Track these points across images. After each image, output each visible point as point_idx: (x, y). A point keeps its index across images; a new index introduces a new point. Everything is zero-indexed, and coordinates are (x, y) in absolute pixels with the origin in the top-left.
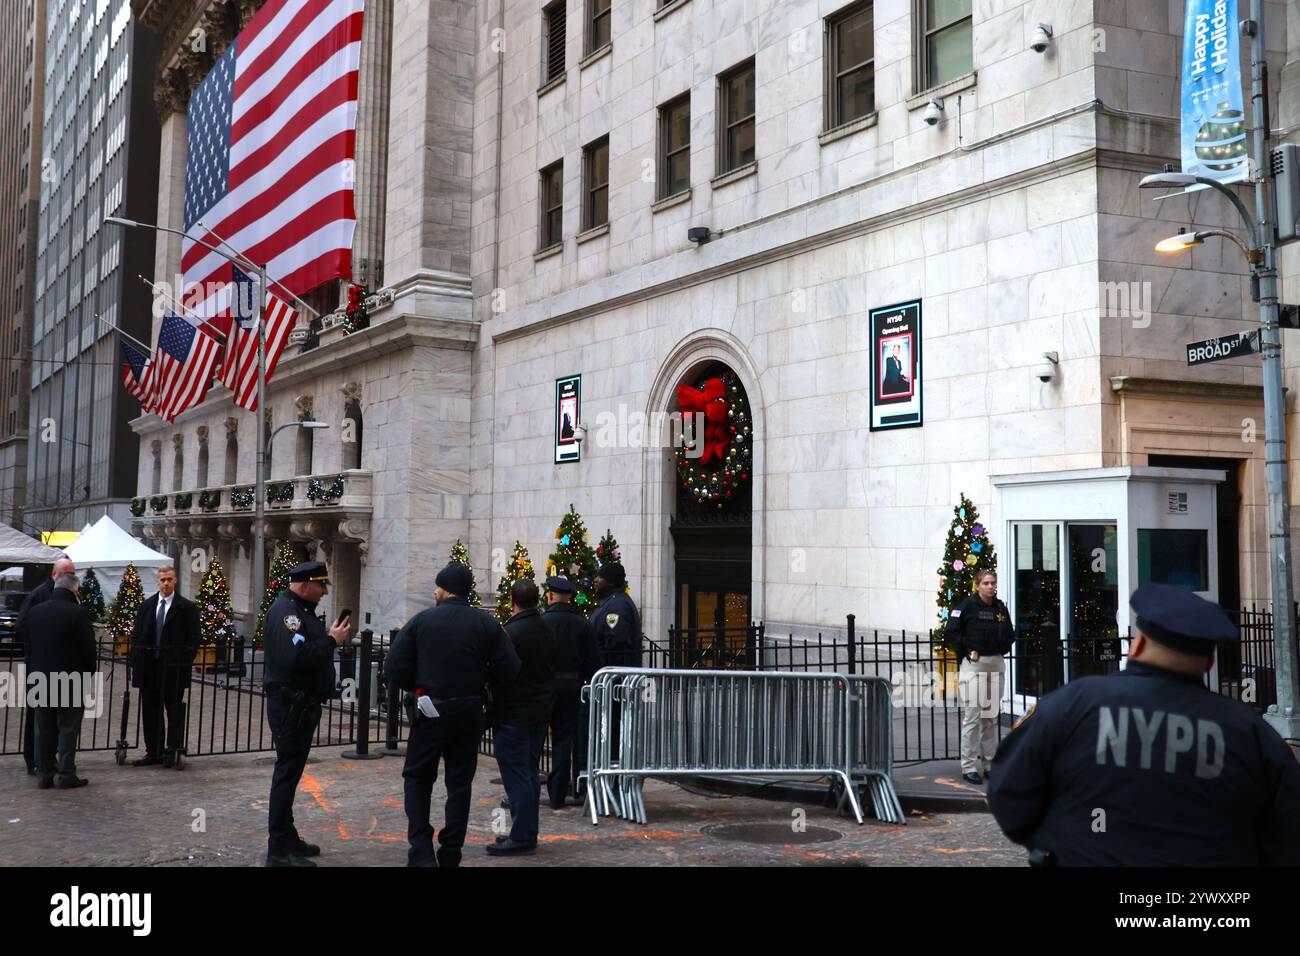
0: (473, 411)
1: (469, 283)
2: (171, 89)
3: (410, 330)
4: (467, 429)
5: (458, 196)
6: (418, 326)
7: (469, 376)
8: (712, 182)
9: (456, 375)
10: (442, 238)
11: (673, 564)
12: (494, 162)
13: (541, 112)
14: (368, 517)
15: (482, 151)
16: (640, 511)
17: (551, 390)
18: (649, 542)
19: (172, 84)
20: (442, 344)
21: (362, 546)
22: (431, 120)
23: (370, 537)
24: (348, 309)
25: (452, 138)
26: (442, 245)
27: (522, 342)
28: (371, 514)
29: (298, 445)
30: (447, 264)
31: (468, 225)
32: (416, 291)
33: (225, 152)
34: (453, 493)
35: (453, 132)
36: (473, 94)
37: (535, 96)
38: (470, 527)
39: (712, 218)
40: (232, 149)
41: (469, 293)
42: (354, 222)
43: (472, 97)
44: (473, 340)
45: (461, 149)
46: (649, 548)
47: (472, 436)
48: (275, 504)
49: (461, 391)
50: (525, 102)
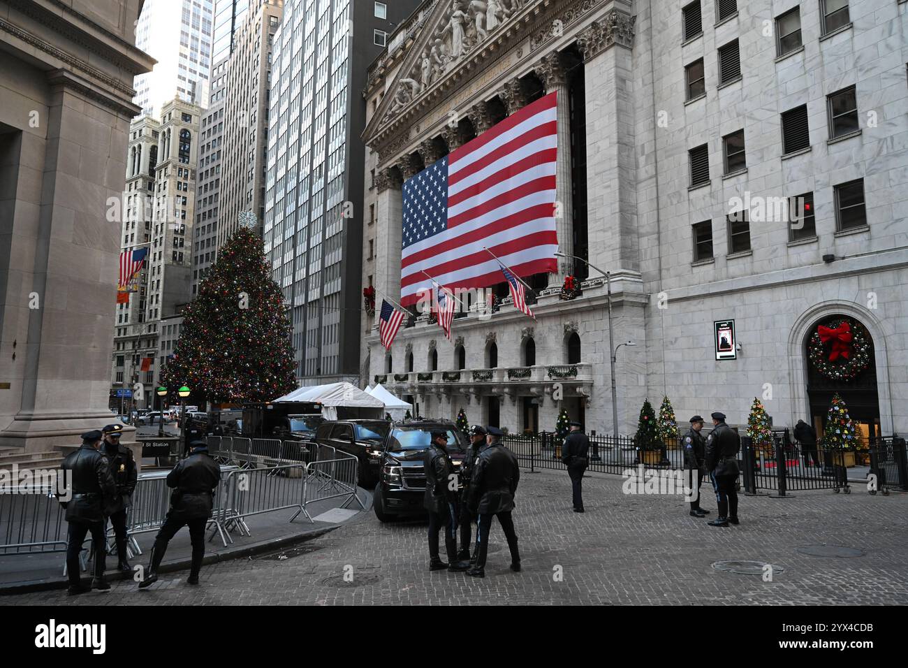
0: (647, 336)
1: (640, 276)
2: (388, 178)
3: (624, 298)
4: (644, 343)
5: (633, 235)
6: (627, 296)
7: (643, 319)
8: (835, 234)
9: (639, 319)
10: (628, 255)
11: (809, 407)
12: (656, 220)
13: (691, 198)
14: (592, 385)
15: (645, 215)
16: (788, 382)
17: (711, 326)
18: (796, 397)
19: (388, 176)
20: (633, 304)
21: (588, 398)
22: (621, 200)
23: (592, 394)
24: (564, 286)
25: (630, 208)
26: (628, 258)
27: (684, 304)
28: (593, 384)
29: (521, 350)
30: (631, 267)
31: (636, 248)
32: (622, 280)
33: (443, 210)
34: (641, 374)
35: (630, 206)
36: (636, 188)
37: (686, 190)
38: (648, 390)
39: (835, 250)
40: (449, 209)
41: (641, 280)
42: (558, 246)
43: (636, 189)
44: (647, 302)
45: (633, 214)
46: (797, 400)
47: (647, 347)
48: (512, 378)
49: (641, 326)
50: (679, 193)
